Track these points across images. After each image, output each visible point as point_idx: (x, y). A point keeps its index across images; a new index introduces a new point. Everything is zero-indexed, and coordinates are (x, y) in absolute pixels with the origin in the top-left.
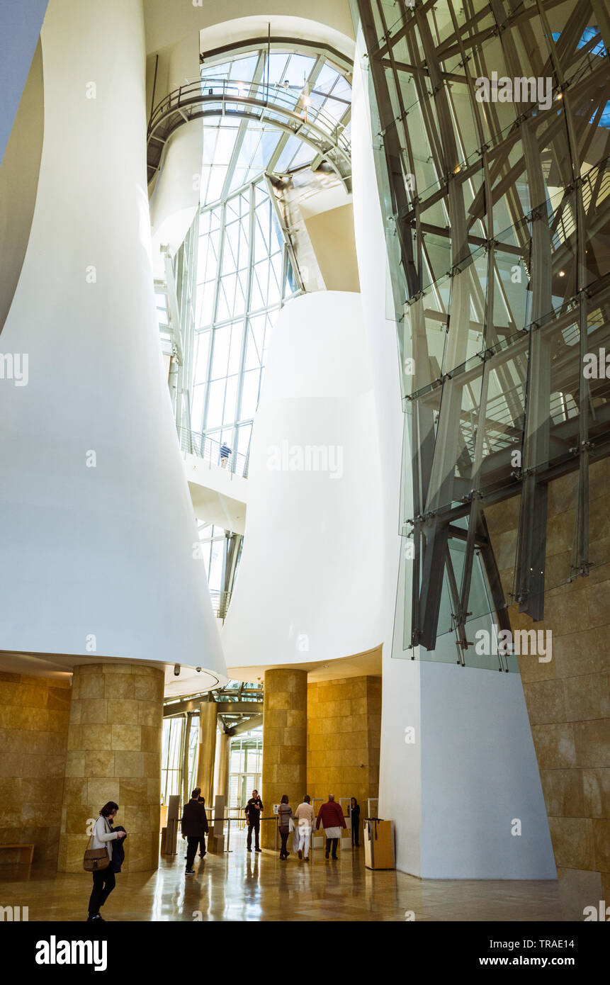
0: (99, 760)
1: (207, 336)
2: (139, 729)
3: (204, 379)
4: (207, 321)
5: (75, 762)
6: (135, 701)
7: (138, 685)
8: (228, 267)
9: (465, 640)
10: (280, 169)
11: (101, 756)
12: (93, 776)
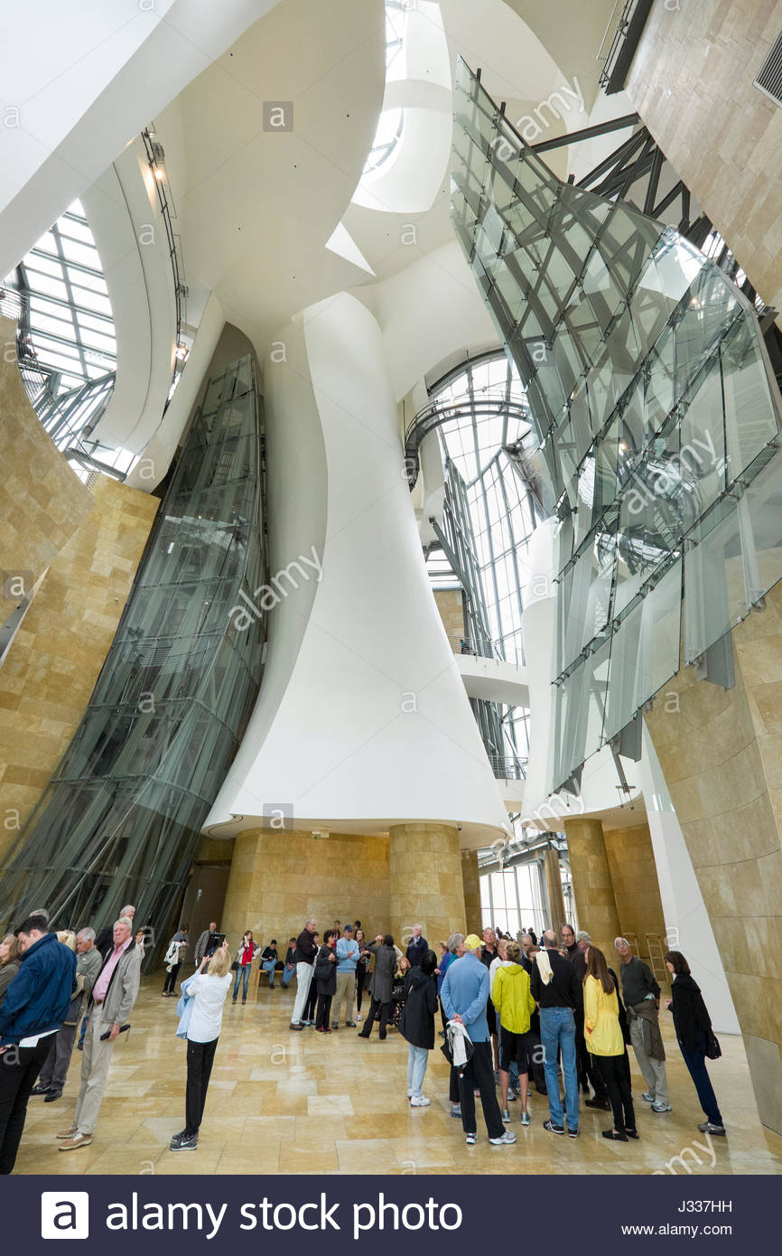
0: (410, 903)
1: (489, 571)
2: (437, 876)
3: (494, 601)
4: (488, 560)
5: (395, 903)
6: (431, 853)
7: (431, 840)
8: (493, 519)
9: (626, 784)
10: (511, 440)
11: (410, 898)
12: (407, 915)
